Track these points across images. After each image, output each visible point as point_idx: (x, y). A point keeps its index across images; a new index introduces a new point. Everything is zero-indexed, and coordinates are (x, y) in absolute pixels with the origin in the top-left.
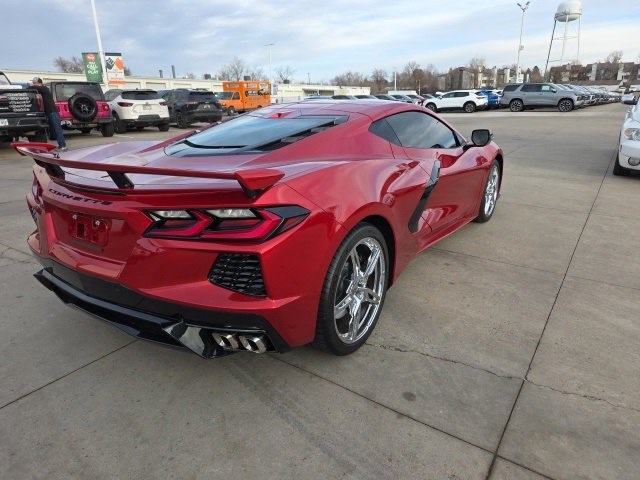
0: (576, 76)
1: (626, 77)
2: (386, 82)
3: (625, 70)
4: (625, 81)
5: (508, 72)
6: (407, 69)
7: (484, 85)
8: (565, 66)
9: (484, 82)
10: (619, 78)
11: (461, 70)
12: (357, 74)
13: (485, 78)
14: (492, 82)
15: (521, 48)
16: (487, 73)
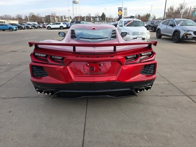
0: (81, 19)
1: (93, 20)
2: (22, 19)
3: (92, 18)
4: (93, 21)
5: (63, 17)
6: (30, 15)
7: (57, 21)
8: (78, 16)
9: (57, 20)
10: (91, 20)
11: (49, 16)
12: (9, 16)
13: (57, 19)
14: (59, 20)
15: (69, 10)
16: (58, 17)
